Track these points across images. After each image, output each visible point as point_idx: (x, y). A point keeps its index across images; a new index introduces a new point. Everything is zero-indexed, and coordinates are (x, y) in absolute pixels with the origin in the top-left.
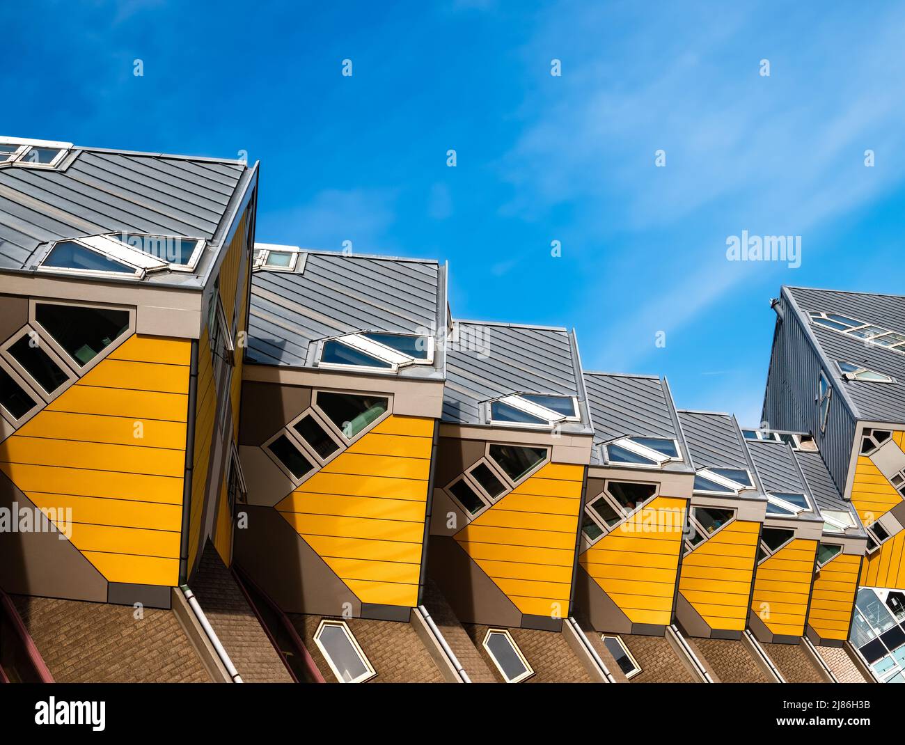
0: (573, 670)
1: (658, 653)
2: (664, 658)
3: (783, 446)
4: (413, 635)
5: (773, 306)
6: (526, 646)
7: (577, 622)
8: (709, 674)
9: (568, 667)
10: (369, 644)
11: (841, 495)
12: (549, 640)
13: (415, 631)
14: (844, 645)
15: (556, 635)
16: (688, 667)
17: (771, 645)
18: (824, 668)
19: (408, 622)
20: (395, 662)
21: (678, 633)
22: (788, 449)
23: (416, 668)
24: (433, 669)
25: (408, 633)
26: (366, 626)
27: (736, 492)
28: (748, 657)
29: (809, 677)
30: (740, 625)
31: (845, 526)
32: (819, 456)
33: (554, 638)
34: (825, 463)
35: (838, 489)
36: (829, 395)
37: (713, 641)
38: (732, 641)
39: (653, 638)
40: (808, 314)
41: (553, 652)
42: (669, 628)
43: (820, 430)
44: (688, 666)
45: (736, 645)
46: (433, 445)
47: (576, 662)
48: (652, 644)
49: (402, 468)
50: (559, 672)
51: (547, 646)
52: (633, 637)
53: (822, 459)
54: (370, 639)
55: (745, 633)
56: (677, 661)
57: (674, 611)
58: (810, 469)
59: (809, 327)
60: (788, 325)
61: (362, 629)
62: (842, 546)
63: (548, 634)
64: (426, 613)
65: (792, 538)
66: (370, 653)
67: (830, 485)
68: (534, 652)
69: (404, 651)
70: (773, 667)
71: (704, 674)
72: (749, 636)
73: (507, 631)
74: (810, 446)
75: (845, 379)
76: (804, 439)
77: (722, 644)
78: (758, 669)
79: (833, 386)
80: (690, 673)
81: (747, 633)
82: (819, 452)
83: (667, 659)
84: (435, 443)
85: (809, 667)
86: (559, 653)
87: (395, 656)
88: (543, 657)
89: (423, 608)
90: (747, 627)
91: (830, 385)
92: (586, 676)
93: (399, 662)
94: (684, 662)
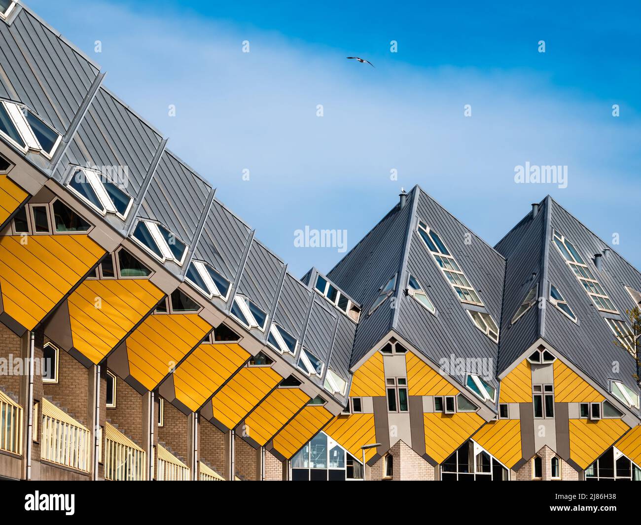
0: (136, 418)
1: (178, 422)
2: (179, 428)
3: (334, 319)
4: (86, 376)
5: (401, 195)
6: (121, 391)
7: (154, 397)
8: (198, 453)
9: (134, 416)
10: (63, 367)
11: (350, 367)
12: (134, 396)
13: (88, 375)
14: (284, 461)
15: (139, 395)
16: (188, 441)
17: (240, 439)
18: (261, 474)
19: (88, 369)
20: (70, 384)
21: (196, 419)
22: (336, 322)
23: (78, 392)
24: (85, 398)
25: (84, 374)
26: (67, 358)
27: (282, 351)
28: (222, 446)
29: (249, 473)
30: (231, 425)
31: (337, 391)
32: (355, 327)
33: (137, 396)
34: (355, 336)
35: (351, 360)
36: (389, 295)
37: (209, 424)
38: (219, 431)
39: (181, 413)
40: (419, 222)
41: (132, 403)
42: (193, 414)
43: (368, 312)
44: (190, 440)
45: (220, 435)
46: (157, 304)
47: (140, 416)
48: (178, 416)
49: (135, 303)
50: (128, 415)
51: (131, 398)
52: (170, 406)
53: (356, 331)
54: (66, 365)
55: (230, 431)
56: (185, 434)
57: (202, 407)
58: (343, 334)
59: (412, 233)
60: (402, 215)
61: (65, 358)
62: (326, 402)
63: (136, 392)
64: (99, 371)
65: (297, 387)
66: (62, 372)
67: (348, 355)
68: (122, 397)
69: (77, 381)
70: (233, 461)
71: (195, 451)
72: (232, 435)
73: (116, 377)
74: (355, 317)
75: (406, 293)
76: (355, 309)
77: (214, 429)
78: (224, 457)
79: (395, 291)
80: (188, 443)
81: (232, 433)
82: (358, 325)
83: (180, 429)
84: (159, 304)
85: (253, 467)
86: (134, 406)
87: (72, 381)
88: (125, 403)
89: (99, 367)
90: (234, 429)
91: (394, 289)
92: (140, 426)
93: (72, 385)
94: (188, 437)
